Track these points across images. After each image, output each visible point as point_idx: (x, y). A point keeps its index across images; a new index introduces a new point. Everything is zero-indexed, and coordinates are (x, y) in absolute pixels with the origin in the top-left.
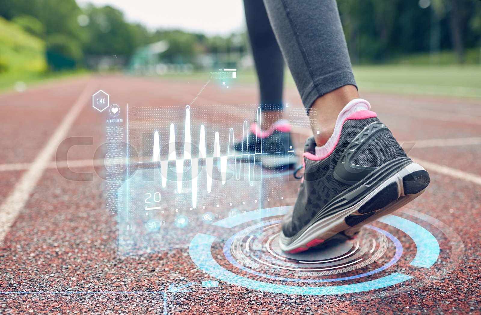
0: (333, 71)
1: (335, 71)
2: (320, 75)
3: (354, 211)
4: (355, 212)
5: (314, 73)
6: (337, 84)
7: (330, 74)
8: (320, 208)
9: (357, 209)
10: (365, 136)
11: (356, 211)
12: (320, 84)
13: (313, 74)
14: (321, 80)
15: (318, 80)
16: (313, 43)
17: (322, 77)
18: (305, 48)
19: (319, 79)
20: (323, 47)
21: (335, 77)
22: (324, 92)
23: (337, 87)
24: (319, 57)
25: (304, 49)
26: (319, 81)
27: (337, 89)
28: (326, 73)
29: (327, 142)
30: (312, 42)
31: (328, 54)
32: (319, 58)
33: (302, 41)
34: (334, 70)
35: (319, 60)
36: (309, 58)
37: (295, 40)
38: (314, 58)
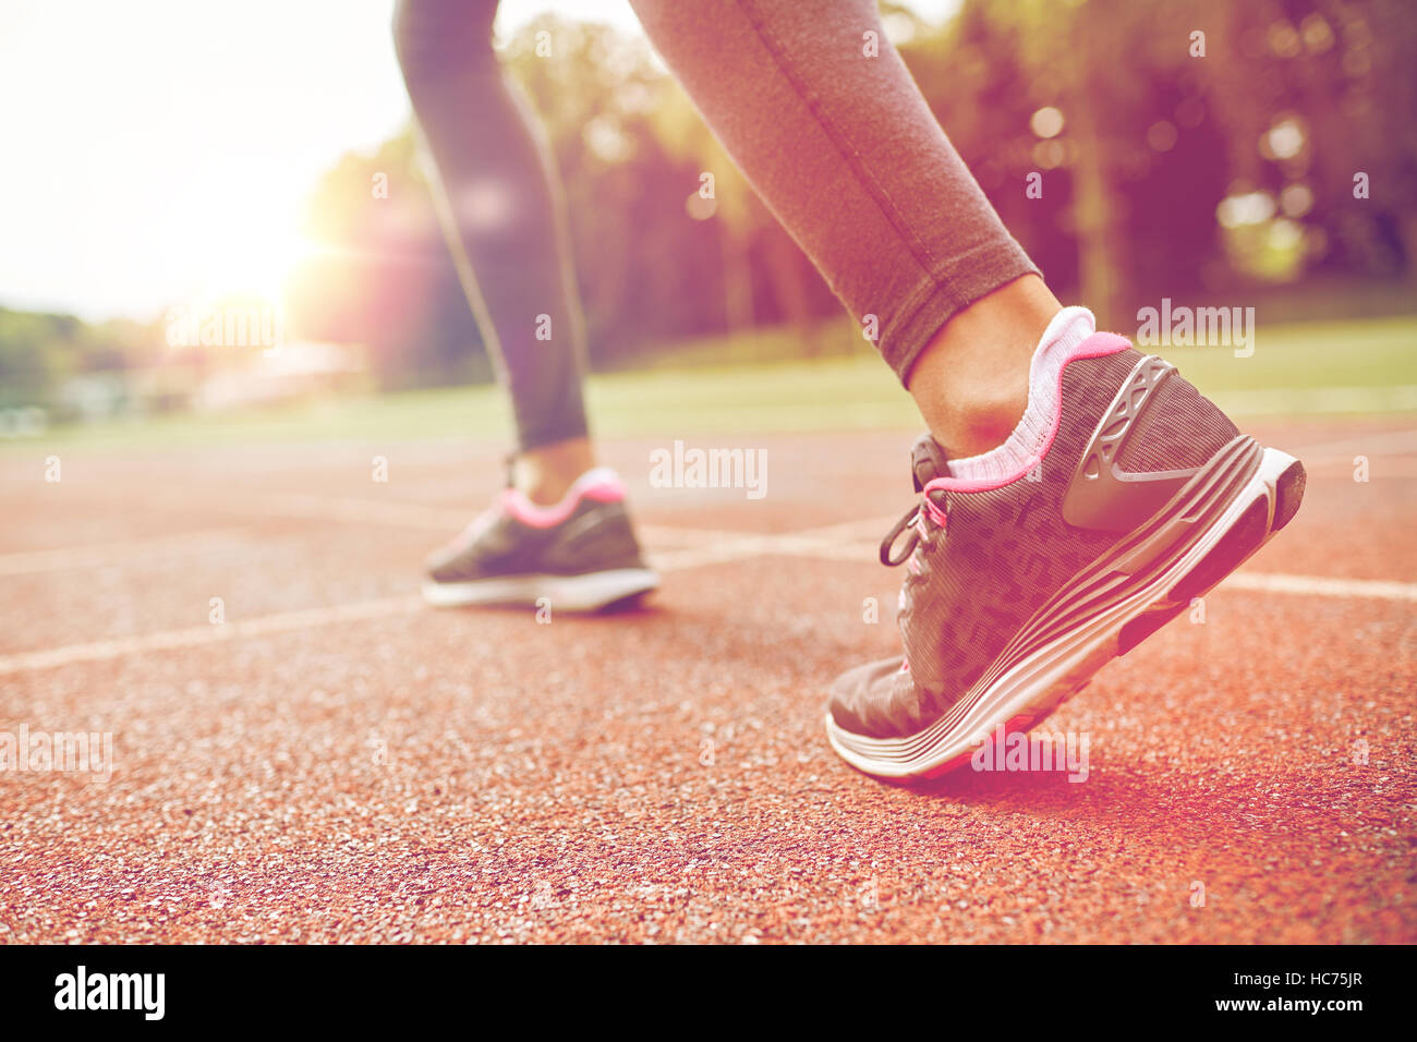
0: (981, 242)
1: (986, 240)
2: (948, 254)
3: (1156, 598)
4: (1160, 602)
5: (928, 252)
6: (1000, 272)
7: (977, 249)
8: (1019, 623)
9: (1165, 592)
10: (1139, 394)
11: (1163, 598)
12: (953, 278)
13: (927, 255)
14: (954, 267)
15: (947, 268)
16: (910, 175)
17: (957, 259)
18: (886, 189)
19: (947, 264)
20: (938, 183)
21: (993, 257)
22: (970, 296)
23: (1003, 279)
24: (935, 207)
25: (884, 191)
26: (949, 271)
27: (1004, 285)
28: (965, 249)
29: (1010, 434)
30: (904, 172)
31: (957, 199)
32: (936, 211)
33: (874, 172)
34: (983, 238)
35: (936, 216)
36: (904, 214)
37: (850, 173)
38: (919, 210)
